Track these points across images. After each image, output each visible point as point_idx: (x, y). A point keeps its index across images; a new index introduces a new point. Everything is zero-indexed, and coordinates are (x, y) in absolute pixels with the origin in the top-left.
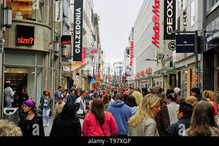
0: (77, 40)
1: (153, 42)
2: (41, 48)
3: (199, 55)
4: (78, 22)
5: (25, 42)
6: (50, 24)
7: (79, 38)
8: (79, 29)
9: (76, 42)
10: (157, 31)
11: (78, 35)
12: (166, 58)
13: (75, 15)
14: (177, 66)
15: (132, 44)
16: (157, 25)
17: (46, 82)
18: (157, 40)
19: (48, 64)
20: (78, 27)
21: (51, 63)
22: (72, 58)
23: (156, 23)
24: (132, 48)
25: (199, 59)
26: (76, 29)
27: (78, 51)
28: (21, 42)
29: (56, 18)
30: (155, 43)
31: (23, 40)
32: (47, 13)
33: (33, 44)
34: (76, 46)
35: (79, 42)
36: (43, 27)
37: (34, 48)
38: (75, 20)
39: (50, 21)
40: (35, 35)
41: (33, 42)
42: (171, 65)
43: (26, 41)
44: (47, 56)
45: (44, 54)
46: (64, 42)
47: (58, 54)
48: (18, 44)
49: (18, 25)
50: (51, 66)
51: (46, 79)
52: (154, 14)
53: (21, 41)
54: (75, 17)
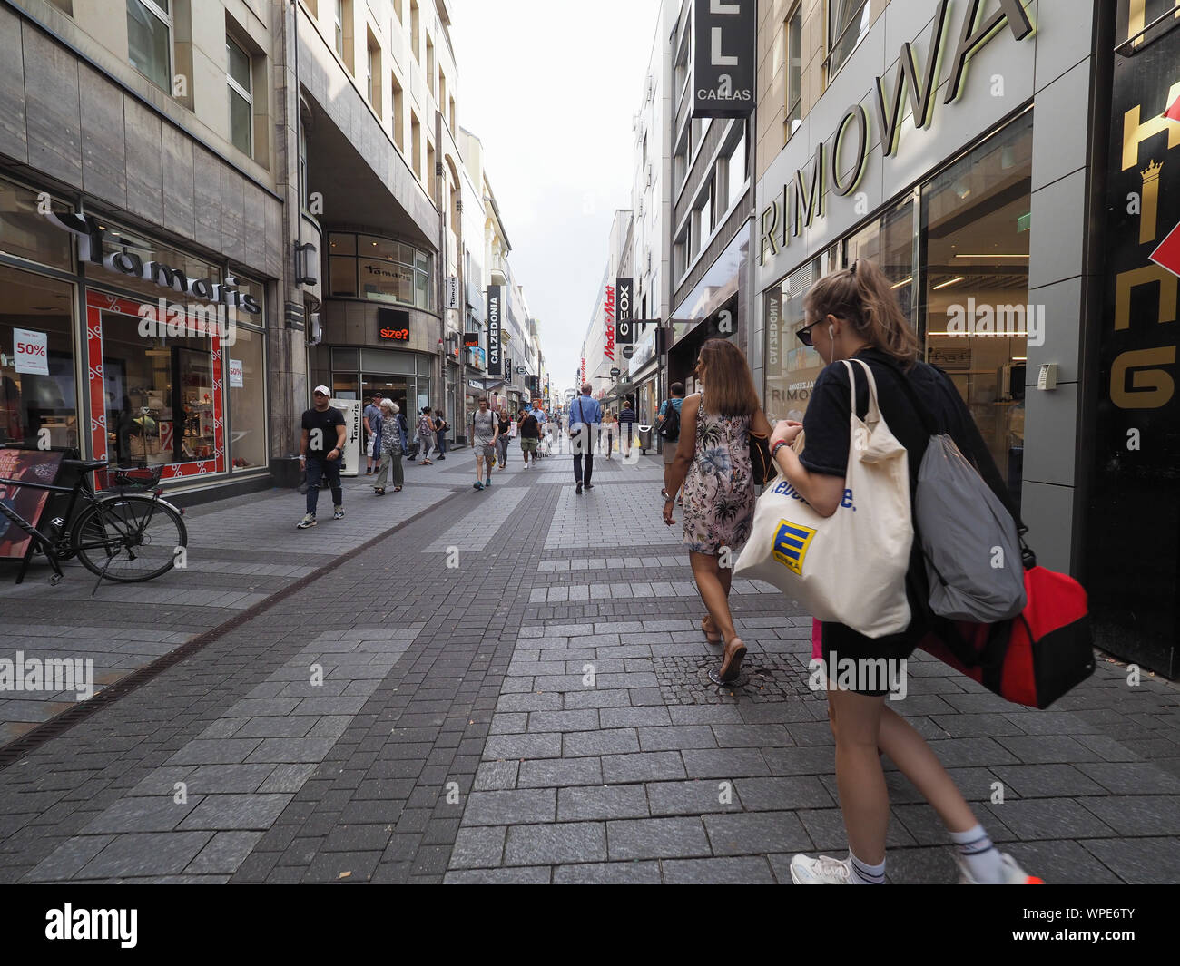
0: (494, 344)
1: (605, 353)
2: (423, 347)
3: (663, 356)
4: (494, 318)
5: (394, 335)
6: (438, 312)
7: (496, 341)
8: (496, 328)
9: (492, 348)
10: (611, 338)
11: (495, 337)
12: (622, 372)
13: (489, 307)
14: (635, 380)
15: (583, 362)
16: (611, 329)
17: (436, 400)
18: (612, 351)
19: (438, 374)
20: (494, 326)
21: (443, 372)
22: (487, 371)
23: (609, 327)
24: (583, 367)
25: (663, 363)
26: (492, 328)
27: (494, 360)
28: (387, 335)
29: (449, 302)
30: (608, 353)
31: (390, 333)
32: (433, 298)
33: (408, 340)
34: (492, 353)
35: (497, 347)
36: (425, 315)
37: (411, 345)
38: (489, 315)
39: (438, 307)
40: (412, 326)
41: (408, 336)
42: (629, 379)
43: (397, 334)
44: (436, 360)
45: (430, 357)
46: (467, 344)
47: (458, 361)
48: (381, 338)
49: (380, 309)
50: (443, 376)
51: (436, 395)
52: (607, 315)
53: (386, 333)
54: (489, 311)
